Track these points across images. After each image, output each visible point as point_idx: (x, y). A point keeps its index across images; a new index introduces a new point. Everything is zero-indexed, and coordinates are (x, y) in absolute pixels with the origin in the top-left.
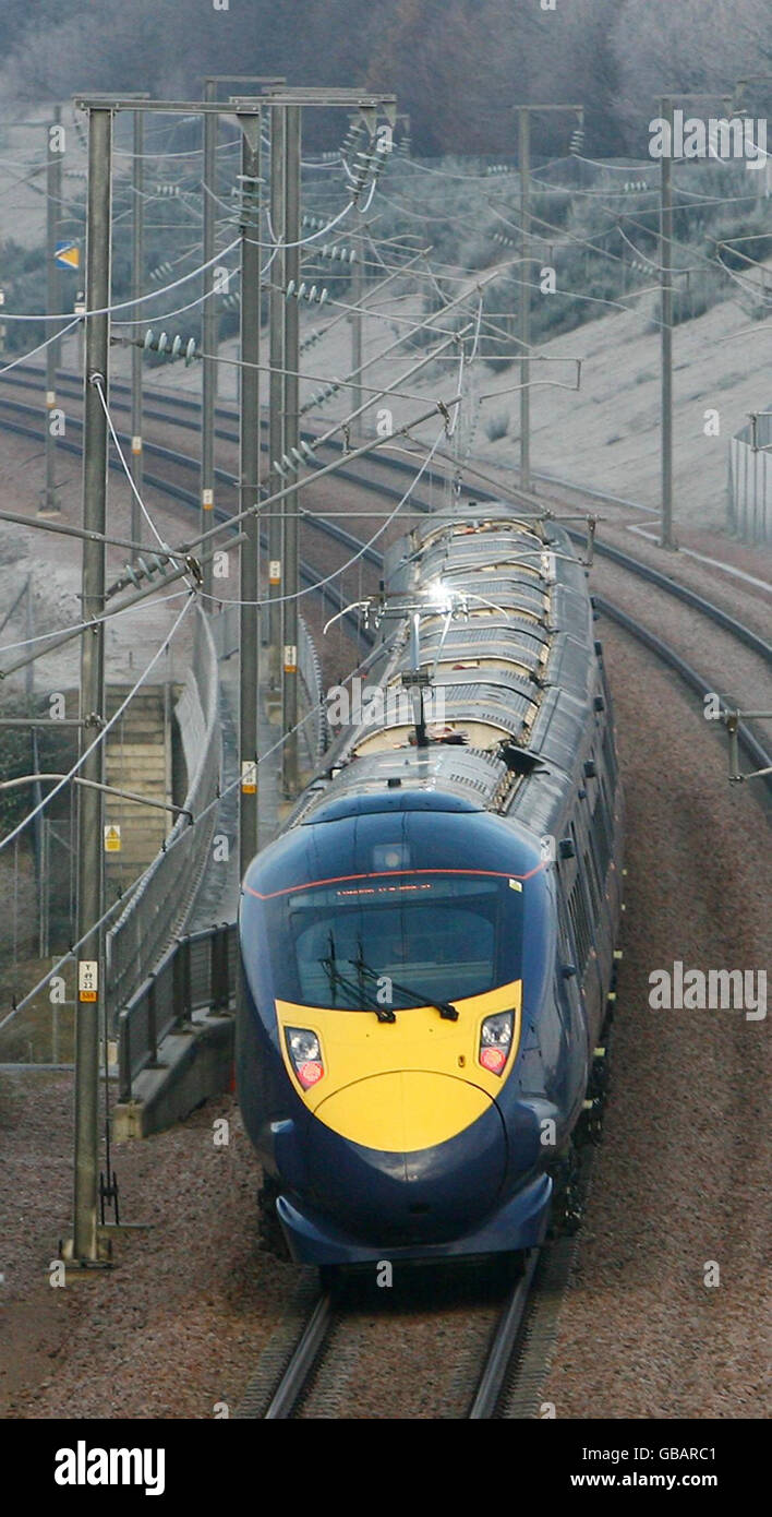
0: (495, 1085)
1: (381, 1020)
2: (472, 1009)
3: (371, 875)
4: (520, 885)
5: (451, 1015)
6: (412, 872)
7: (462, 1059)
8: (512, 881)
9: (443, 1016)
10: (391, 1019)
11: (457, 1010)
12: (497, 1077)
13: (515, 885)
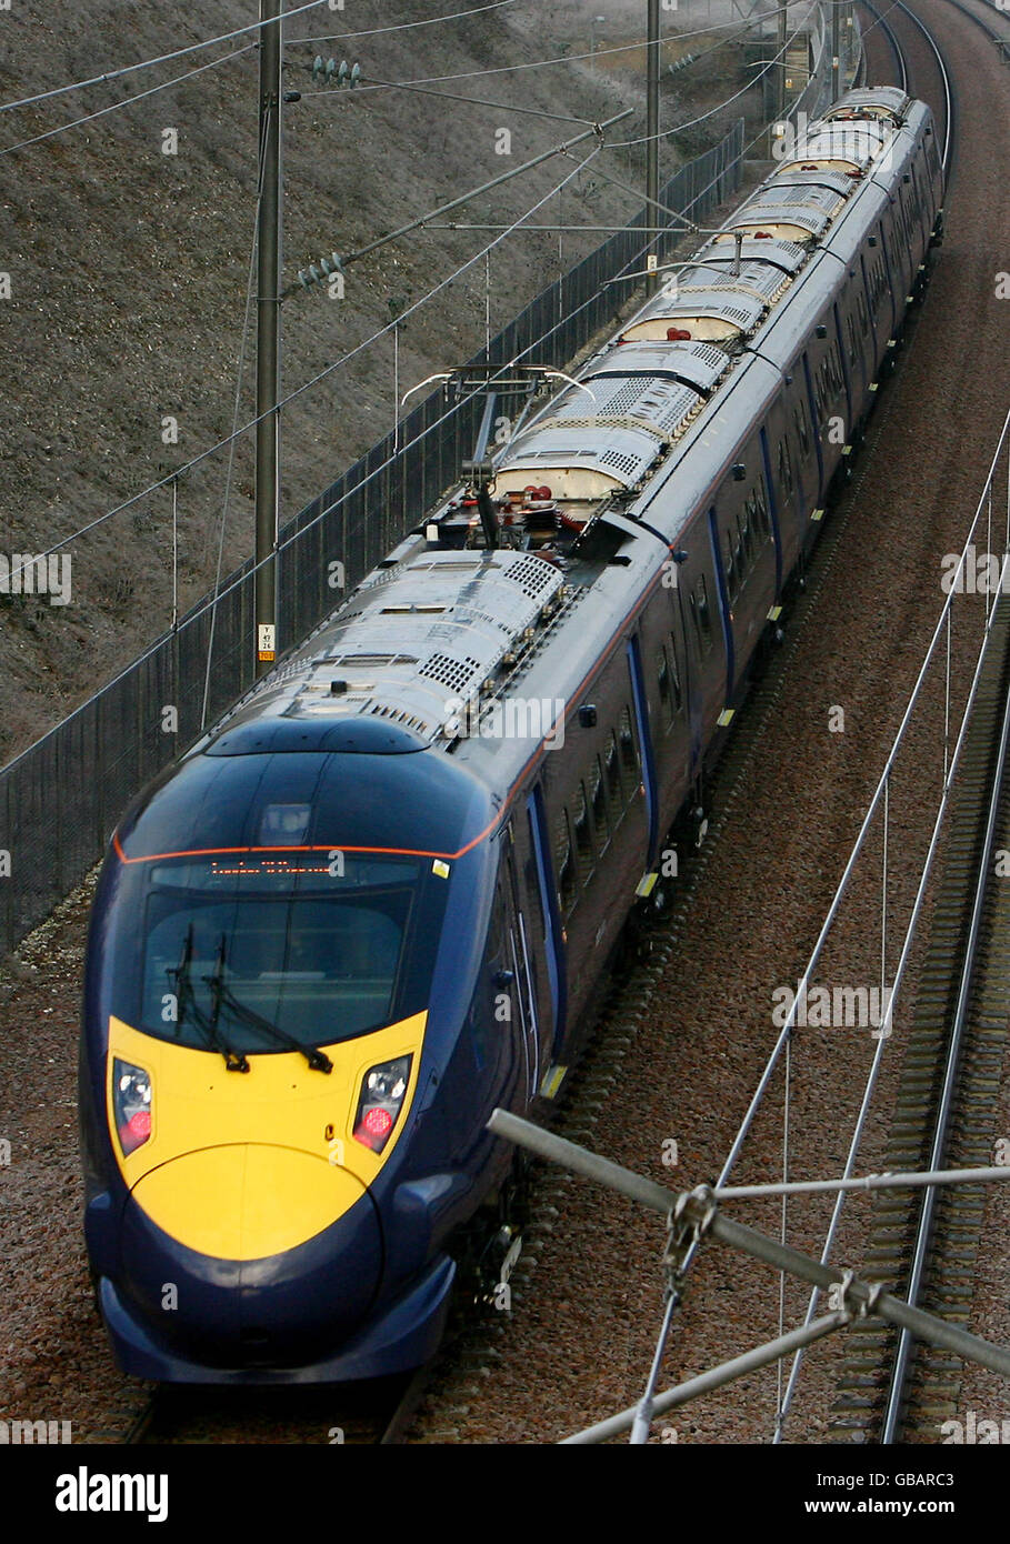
0: (370, 1165)
1: (231, 1068)
2: (353, 1057)
3: (254, 849)
4: (447, 868)
5: (322, 1065)
6: (307, 848)
7: (331, 1128)
8: (437, 863)
9: (312, 1066)
10: (243, 1067)
11: (331, 1059)
12: (375, 1155)
13: (441, 869)
